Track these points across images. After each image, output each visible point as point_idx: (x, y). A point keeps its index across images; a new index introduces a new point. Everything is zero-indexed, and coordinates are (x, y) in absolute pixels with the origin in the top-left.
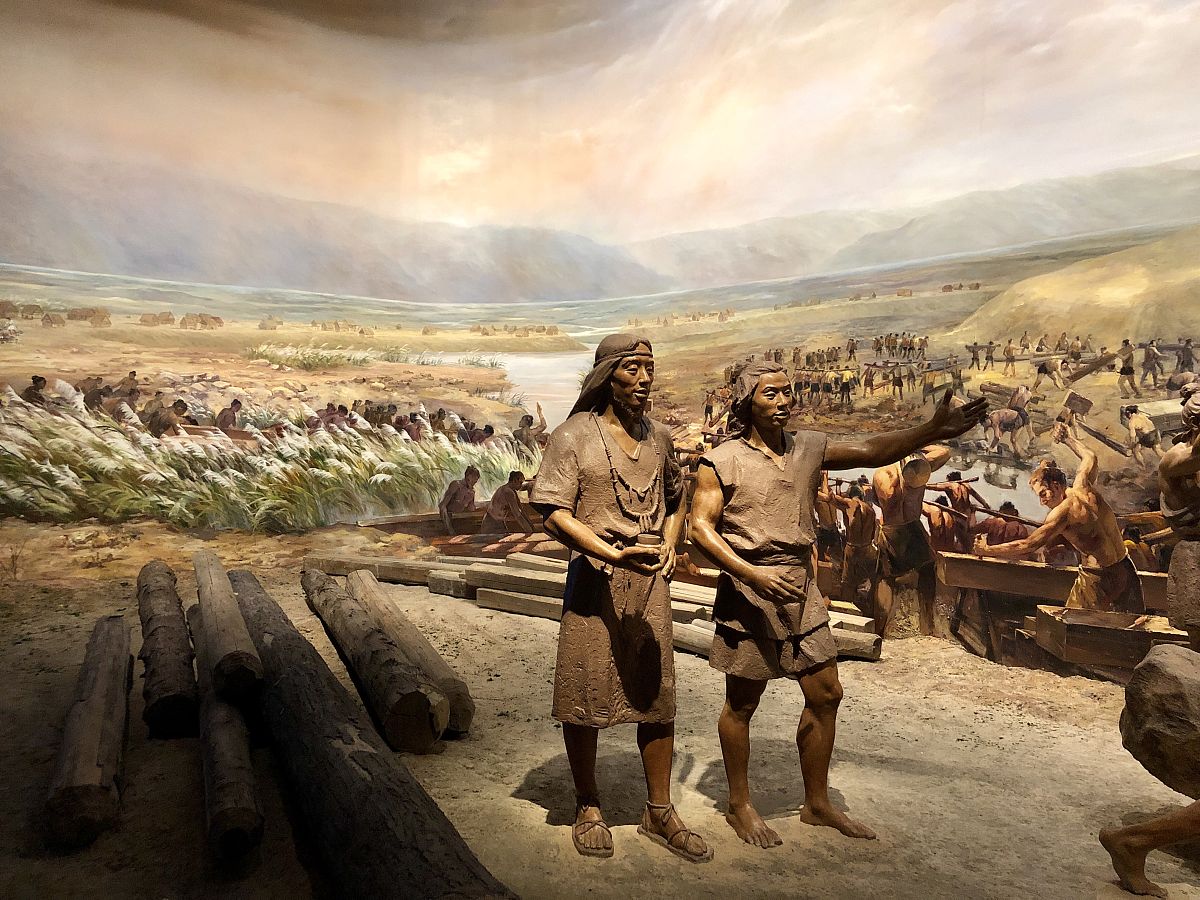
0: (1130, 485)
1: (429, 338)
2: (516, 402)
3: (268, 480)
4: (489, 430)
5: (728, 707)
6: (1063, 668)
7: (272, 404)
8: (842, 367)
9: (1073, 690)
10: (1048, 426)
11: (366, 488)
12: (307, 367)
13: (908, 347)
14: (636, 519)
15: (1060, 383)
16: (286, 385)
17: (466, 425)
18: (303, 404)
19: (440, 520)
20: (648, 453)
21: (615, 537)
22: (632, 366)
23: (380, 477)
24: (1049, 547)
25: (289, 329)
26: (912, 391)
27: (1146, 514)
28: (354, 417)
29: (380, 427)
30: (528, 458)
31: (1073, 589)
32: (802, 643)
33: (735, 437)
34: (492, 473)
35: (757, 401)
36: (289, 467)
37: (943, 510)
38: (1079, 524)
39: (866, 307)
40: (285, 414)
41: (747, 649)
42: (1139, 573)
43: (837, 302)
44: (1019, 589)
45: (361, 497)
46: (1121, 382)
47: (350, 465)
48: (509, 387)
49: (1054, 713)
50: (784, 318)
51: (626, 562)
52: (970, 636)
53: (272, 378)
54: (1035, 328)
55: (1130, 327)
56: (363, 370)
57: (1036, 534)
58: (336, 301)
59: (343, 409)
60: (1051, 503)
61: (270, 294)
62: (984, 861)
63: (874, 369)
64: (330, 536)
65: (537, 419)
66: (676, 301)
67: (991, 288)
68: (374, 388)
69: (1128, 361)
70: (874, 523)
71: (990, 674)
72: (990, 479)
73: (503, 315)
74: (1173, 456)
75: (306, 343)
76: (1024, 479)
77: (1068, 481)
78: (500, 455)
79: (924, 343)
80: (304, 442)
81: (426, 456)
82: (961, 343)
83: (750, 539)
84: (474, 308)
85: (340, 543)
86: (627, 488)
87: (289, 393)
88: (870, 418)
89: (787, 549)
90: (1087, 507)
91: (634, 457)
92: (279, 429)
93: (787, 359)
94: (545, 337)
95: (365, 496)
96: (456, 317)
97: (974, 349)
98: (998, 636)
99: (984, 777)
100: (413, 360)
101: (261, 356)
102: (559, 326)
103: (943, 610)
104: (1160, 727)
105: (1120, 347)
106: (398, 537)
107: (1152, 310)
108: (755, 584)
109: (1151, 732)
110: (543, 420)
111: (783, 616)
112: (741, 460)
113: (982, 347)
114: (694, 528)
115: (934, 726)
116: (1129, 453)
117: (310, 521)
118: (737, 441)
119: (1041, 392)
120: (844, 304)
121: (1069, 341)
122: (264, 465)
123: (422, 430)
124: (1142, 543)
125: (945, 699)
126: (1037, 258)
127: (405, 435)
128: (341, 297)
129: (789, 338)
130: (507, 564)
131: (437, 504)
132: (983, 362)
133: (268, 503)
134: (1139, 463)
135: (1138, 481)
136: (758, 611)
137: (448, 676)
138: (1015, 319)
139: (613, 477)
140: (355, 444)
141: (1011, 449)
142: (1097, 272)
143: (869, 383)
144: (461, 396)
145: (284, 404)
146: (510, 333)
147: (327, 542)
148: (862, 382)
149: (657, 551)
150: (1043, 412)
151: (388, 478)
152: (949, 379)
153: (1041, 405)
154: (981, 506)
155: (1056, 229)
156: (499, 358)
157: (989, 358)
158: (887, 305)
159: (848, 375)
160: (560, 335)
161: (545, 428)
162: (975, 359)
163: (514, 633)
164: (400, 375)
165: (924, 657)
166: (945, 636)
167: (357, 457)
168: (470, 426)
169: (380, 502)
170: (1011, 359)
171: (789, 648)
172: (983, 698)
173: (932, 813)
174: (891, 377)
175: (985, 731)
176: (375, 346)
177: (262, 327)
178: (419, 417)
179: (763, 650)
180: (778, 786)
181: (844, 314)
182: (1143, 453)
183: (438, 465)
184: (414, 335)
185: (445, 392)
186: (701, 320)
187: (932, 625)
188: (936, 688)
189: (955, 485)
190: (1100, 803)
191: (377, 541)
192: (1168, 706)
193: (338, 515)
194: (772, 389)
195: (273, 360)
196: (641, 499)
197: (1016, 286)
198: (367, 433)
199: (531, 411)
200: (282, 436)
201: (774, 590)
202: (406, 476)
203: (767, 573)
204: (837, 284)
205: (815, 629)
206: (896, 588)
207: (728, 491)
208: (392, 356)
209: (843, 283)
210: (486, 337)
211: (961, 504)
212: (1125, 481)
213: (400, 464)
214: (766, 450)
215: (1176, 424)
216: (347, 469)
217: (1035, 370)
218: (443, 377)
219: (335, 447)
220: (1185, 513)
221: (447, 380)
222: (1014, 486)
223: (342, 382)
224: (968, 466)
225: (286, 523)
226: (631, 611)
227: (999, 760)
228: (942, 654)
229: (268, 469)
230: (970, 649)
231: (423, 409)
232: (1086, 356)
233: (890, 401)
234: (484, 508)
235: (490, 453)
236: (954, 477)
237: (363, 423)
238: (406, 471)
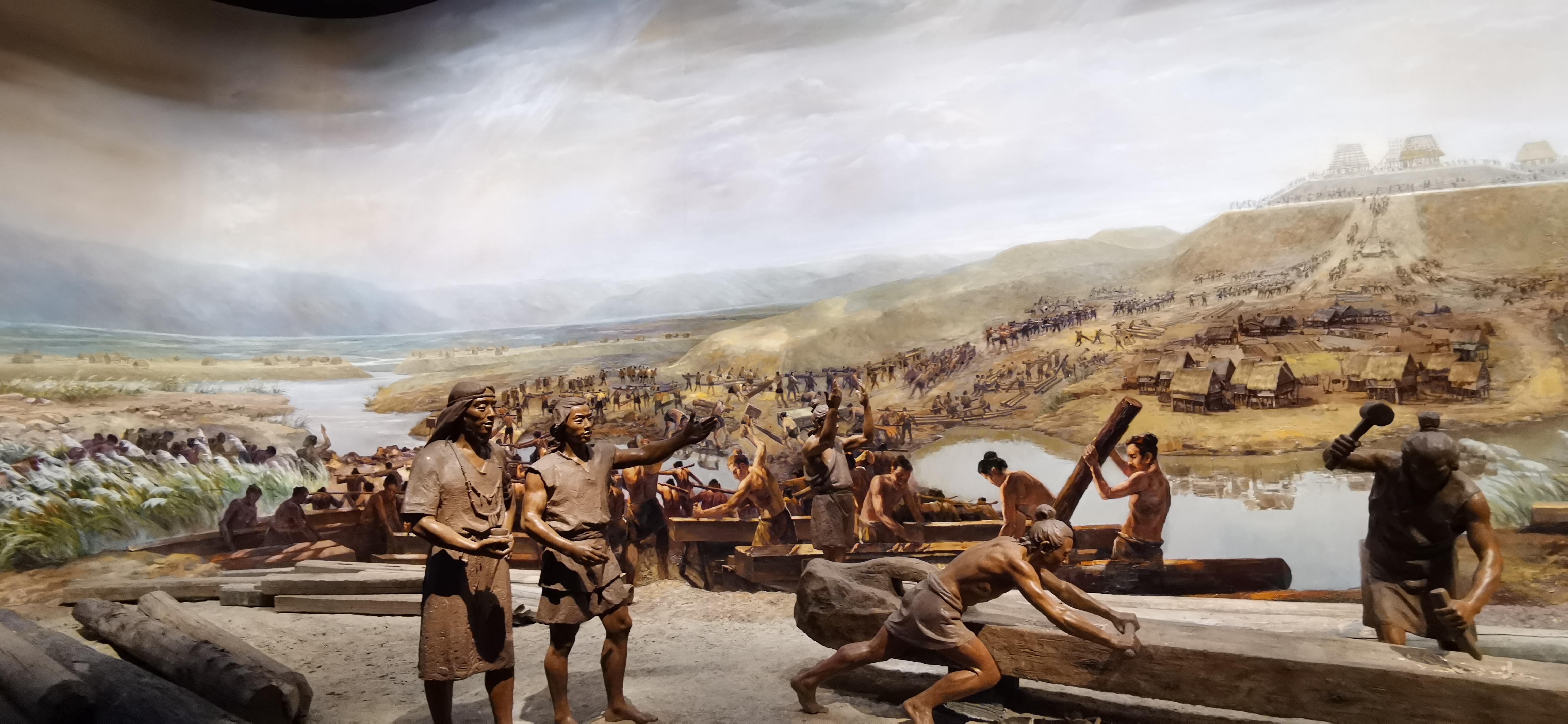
0: (785, 462)
1: (209, 368)
2: (299, 423)
3: (19, 513)
4: (272, 451)
5: (552, 648)
6: (752, 587)
7: (26, 438)
8: (597, 390)
9: (760, 600)
10: (735, 428)
11: (138, 513)
12: (70, 399)
13: (643, 376)
14: (486, 518)
15: (741, 399)
16: (44, 418)
17: (247, 447)
18: (65, 436)
19: (220, 537)
20: (492, 467)
21: (470, 533)
22: (482, 405)
23: (154, 502)
24: (740, 507)
25: (46, 363)
26: (647, 406)
27: (795, 480)
28: (126, 445)
29: (154, 453)
30: (312, 474)
31: (756, 534)
32: (604, 593)
33: (553, 451)
34: (275, 491)
35: (570, 425)
36: (45, 500)
37: (671, 488)
38: (758, 490)
39: (612, 347)
40: (42, 447)
41: (567, 602)
42: (793, 518)
43: (591, 343)
44: (723, 537)
45: (132, 522)
46: (777, 398)
47: (119, 492)
48: (292, 411)
49: (749, 618)
50: (550, 354)
51: (483, 551)
52: (692, 575)
53: (27, 411)
54: (725, 363)
55: (779, 363)
56: (136, 400)
57: (732, 499)
58: (107, 335)
59: (113, 439)
60: (741, 477)
61: (28, 329)
62: (724, 718)
63: (619, 391)
64: (94, 564)
65: (321, 439)
66: (457, 339)
67: (697, 337)
68: (148, 417)
69: (779, 385)
70: (624, 502)
71: (707, 600)
72: (702, 464)
73: (285, 346)
74: (809, 444)
75: (70, 375)
76: (723, 462)
77: (750, 462)
78: (284, 472)
79: (654, 373)
80: (65, 473)
81: (204, 478)
82: (680, 373)
83: (567, 523)
84: (258, 342)
85: (106, 570)
86: (479, 495)
87: (47, 425)
88: (618, 426)
89: (594, 527)
90: (762, 479)
91: (482, 471)
92: (34, 462)
93: (554, 384)
94: (329, 366)
95: (137, 520)
96: (237, 349)
97: (687, 377)
98: (711, 572)
99: (716, 668)
100: (191, 389)
101: (14, 389)
102: (344, 357)
103: (674, 559)
104: (816, 610)
105: (774, 376)
106: (174, 557)
107: (791, 353)
108: (574, 555)
109: (813, 613)
110: (327, 440)
111: (591, 575)
112: (559, 468)
113: (692, 376)
114: (526, 520)
115: (679, 641)
116: (783, 442)
117: (70, 552)
118: (555, 454)
119: (731, 406)
120: (596, 345)
121: (746, 372)
122: (15, 501)
123: (200, 454)
124: (794, 499)
125: (682, 622)
126: (724, 319)
127: (182, 459)
128: (112, 331)
129: (554, 369)
130: (296, 572)
131: (217, 522)
132: (694, 386)
133: (18, 538)
134: (789, 448)
135: (789, 459)
136: (575, 574)
137: (285, 670)
138: (713, 358)
139: (468, 489)
140: (126, 471)
141: (714, 443)
142: (759, 329)
143: (616, 401)
144: (243, 420)
145: (40, 436)
146: (294, 362)
147: (91, 571)
148: (612, 400)
149: (507, 540)
150: (733, 418)
151: (163, 501)
152: (672, 397)
153: (731, 414)
154: (696, 483)
155: (735, 301)
156: (281, 385)
157: (698, 383)
158: (627, 346)
159: (601, 396)
160: (344, 365)
161: (329, 446)
162: (689, 384)
163: (323, 630)
164: (176, 403)
165: (664, 596)
166: (676, 578)
167: (128, 484)
168: (252, 448)
169: (154, 524)
170: (711, 384)
171: (595, 597)
172: (707, 617)
173: (689, 697)
174: (632, 397)
175: (711, 637)
176: (150, 377)
177: (16, 361)
178: (197, 442)
179: (578, 602)
180: (581, 704)
181: (597, 352)
182: (791, 442)
183: (217, 485)
184: (195, 366)
185: (226, 418)
186: (480, 354)
187: (666, 572)
188: (674, 615)
189: (679, 470)
190: (784, 667)
191: (150, 563)
192: (820, 596)
193: (104, 542)
194: (580, 416)
195: (27, 393)
196: (489, 503)
197: (713, 336)
198: (139, 460)
199: (315, 431)
200: (37, 469)
201: (589, 557)
202: (184, 498)
203: (583, 546)
204: (590, 330)
205: (612, 581)
206: (641, 548)
207: (550, 491)
208: (168, 384)
209: (595, 330)
210: (269, 367)
211: (684, 483)
212: (783, 460)
213: (177, 488)
214: (576, 459)
215: (807, 422)
216: (115, 496)
217: (726, 391)
218: (223, 404)
219: (102, 476)
220: (817, 478)
221: (226, 406)
222: (717, 468)
223: (113, 413)
224: (687, 456)
225: (42, 557)
226: (482, 588)
227: (723, 654)
228: (676, 591)
229: (19, 504)
230: (694, 585)
231: (201, 434)
232: (756, 382)
233: (632, 413)
234: (267, 522)
235: (272, 471)
236: (678, 464)
237: (134, 449)
238: (184, 495)
